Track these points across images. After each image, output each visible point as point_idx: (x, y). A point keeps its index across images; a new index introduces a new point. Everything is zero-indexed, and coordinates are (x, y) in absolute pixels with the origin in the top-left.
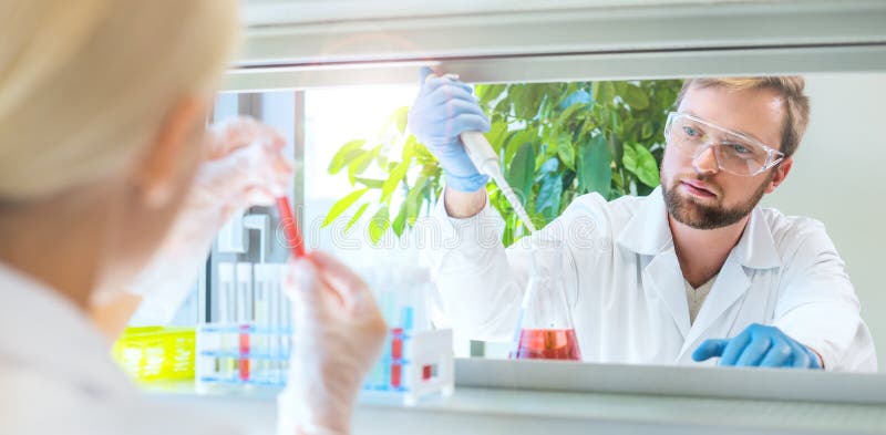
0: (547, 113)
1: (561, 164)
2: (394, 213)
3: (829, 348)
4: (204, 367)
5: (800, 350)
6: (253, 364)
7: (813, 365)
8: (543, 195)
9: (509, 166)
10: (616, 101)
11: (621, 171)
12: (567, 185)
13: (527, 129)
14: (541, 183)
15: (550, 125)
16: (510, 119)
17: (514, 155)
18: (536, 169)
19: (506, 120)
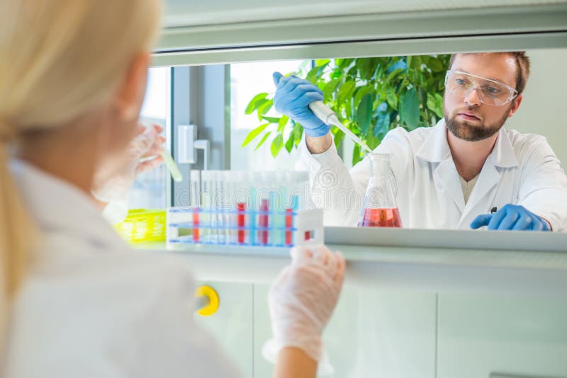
0: (380, 75)
1: (389, 107)
2: (286, 137)
3: (555, 217)
4: (172, 233)
5: (536, 219)
6: (201, 231)
7: (545, 229)
8: (378, 126)
9: (356, 108)
10: (423, 67)
11: (426, 110)
12: (393, 119)
13: (368, 85)
14: (377, 118)
15: (382, 83)
16: (357, 79)
17: (360, 101)
18: (374, 109)
19: (354, 80)
